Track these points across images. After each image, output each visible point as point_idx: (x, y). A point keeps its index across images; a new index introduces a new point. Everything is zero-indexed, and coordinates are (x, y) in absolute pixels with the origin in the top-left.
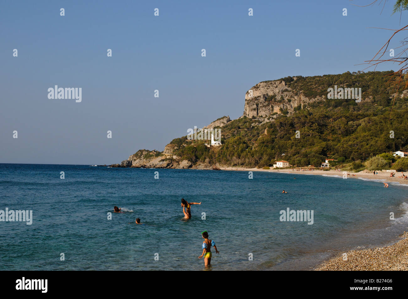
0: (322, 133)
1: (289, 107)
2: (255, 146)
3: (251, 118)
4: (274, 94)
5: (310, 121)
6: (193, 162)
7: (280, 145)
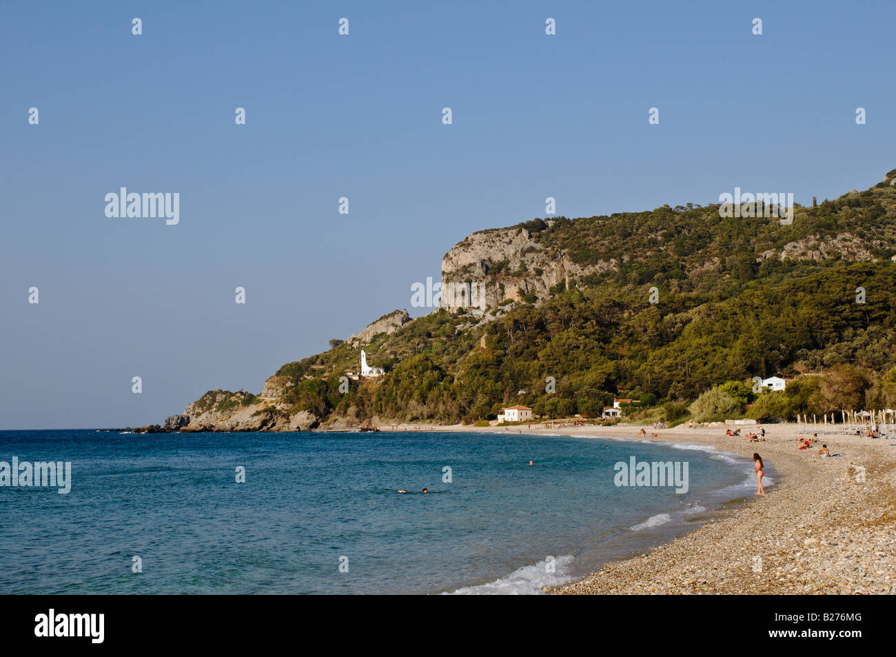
0: (606, 341)
1: (538, 285)
2: (459, 374)
3: (455, 312)
4: (505, 258)
5: (579, 315)
6: (321, 416)
7: (514, 371)
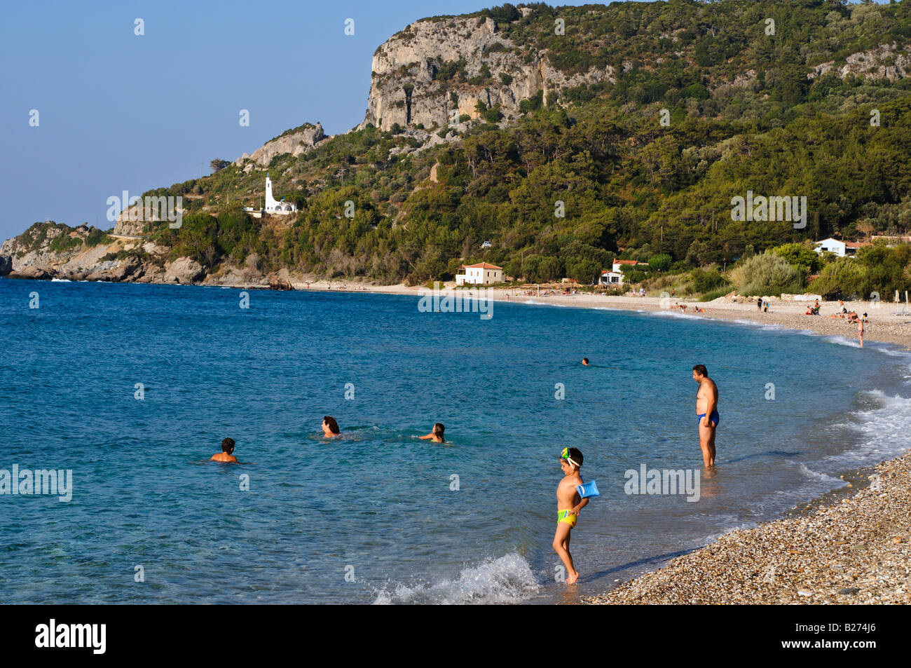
0: (603, 180)
1: (504, 98)
2: (400, 219)
3: (388, 129)
4: (461, 57)
5: (567, 144)
6: (208, 265)
7: (476, 216)
